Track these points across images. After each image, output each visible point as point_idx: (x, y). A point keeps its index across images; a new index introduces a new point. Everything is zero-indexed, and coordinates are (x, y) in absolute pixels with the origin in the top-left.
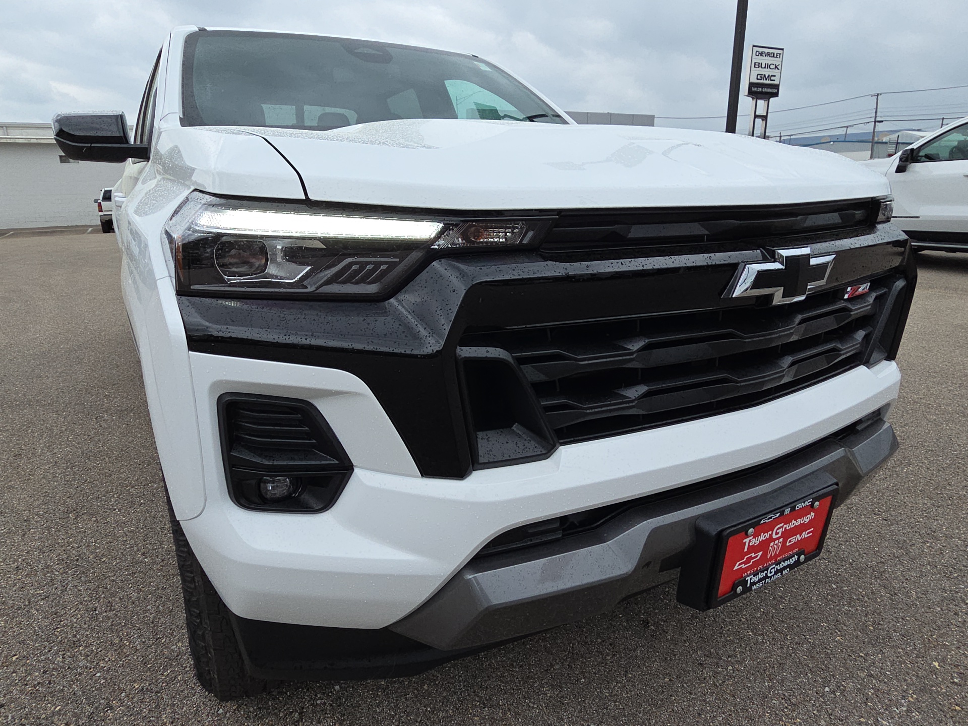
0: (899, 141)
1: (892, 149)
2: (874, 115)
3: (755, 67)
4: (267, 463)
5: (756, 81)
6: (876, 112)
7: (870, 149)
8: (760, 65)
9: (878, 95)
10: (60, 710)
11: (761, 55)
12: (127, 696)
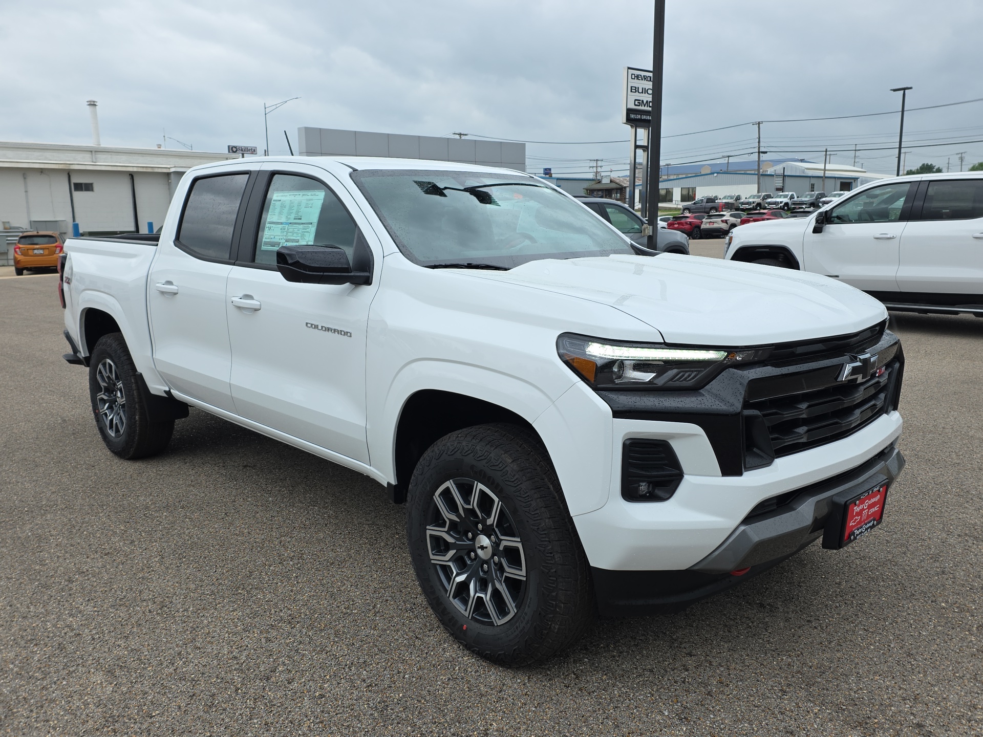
0: (785, 174)
1: (780, 183)
2: (757, 145)
3: (631, 91)
5: (634, 107)
6: (759, 142)
7: (757, 183)
8: (637, 89)
9: (759, 123)
11: (638, 79)
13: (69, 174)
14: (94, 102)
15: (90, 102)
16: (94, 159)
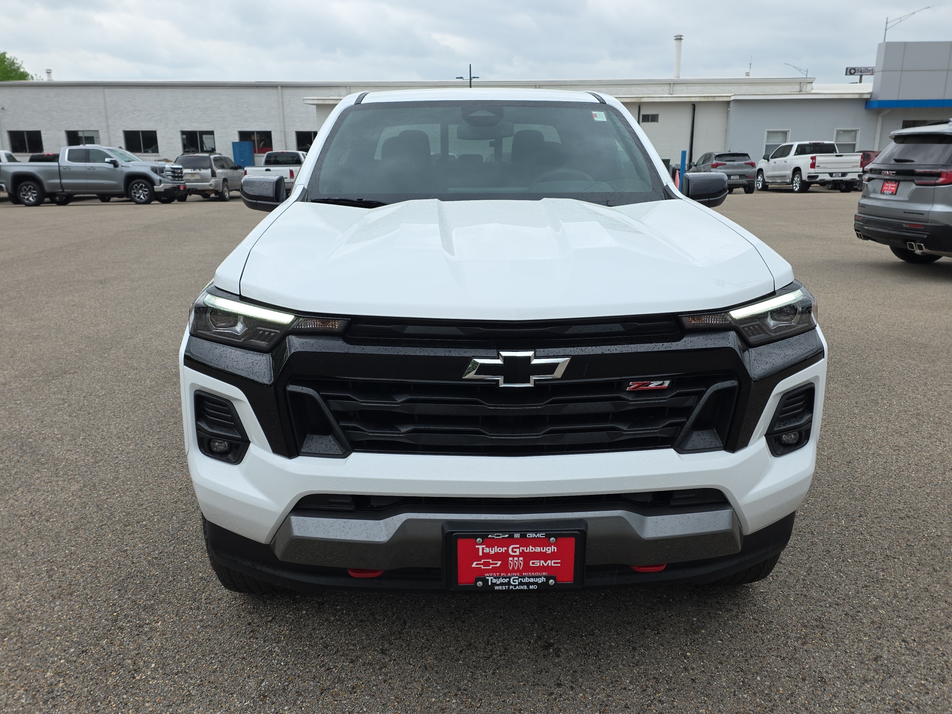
4: (210, 430)
10: (157, 574)
12: (192, 578)
13: (639, 107)
14: (681, 36)
15: (677, 36)
16: (671, 91)
